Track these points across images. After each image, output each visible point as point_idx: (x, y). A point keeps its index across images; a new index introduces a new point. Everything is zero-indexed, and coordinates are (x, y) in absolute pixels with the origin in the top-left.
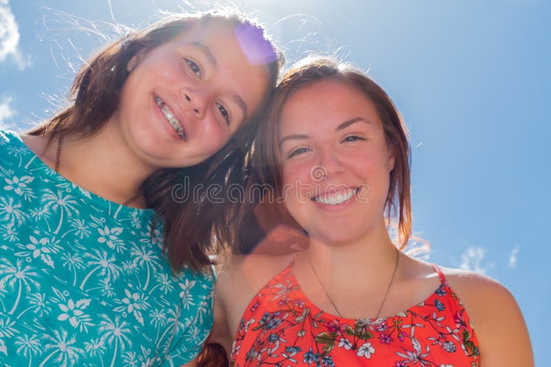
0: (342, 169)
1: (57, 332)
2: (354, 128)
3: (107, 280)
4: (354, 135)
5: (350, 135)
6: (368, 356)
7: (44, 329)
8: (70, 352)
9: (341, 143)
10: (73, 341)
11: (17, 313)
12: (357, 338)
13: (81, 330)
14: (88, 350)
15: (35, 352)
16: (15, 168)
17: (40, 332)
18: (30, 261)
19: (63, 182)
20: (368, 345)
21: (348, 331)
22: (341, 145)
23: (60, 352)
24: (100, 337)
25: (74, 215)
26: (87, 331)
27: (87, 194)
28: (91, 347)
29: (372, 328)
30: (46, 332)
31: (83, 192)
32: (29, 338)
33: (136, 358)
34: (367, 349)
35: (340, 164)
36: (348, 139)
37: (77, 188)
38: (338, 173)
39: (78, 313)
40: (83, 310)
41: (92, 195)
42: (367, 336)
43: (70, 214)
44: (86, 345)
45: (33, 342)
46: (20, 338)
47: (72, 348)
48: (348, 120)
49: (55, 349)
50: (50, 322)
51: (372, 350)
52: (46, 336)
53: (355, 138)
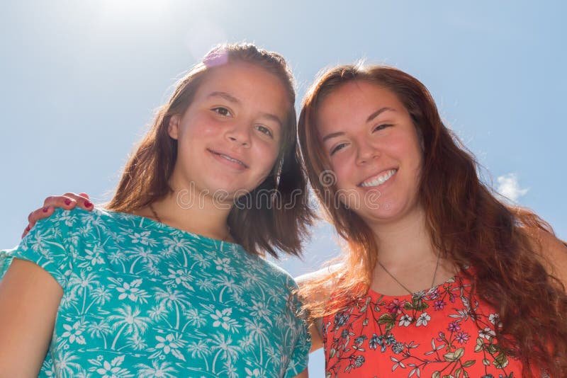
0: (377, 153)
1: (216, 336)
2: (382, 118)
3: (236, 295)
4: (382, 124)
5: (379, 125)
6: (425, 324)
7: (206, 335)
8: (230, 350)
9: (373, 132)
10: (230, 341)
11: (181, 327)
12: (415, 311)
13: (233, 332)
14: (243, 347)
15: (206, 353)
16: (132, 227)
17: (203, 338)
18: (176, 287)
19: (174, 231)
20: (424, 315)
21: (407, 307)
22: (374, 134)
23: (223, 351)
24: (248, 334)
25: (193, 252)
26: (238, 331)
27: (195, 236)
28: (244, 344)
29: (426, 299)
30: (208, 337)
31: (192, 235)
32: (197, 344)
33: (275, 352)
34: (424, 318)
35: (375, 149)
36: (378, 128)
37: (186, 233)
38: (374, 157)
39: (226, 319)
40: (229, 316)
41: (200, 237)
42: (423, 307)
43: (189, 252)
44: (240, 343)
45: (201, 346)
46: (190, 346)
47: (231, 347)
48: (375, 111)
49: (219, 349)
50: (208, 330)
51: (428, 318)
52: (209, 340)
53: (384, 126)
